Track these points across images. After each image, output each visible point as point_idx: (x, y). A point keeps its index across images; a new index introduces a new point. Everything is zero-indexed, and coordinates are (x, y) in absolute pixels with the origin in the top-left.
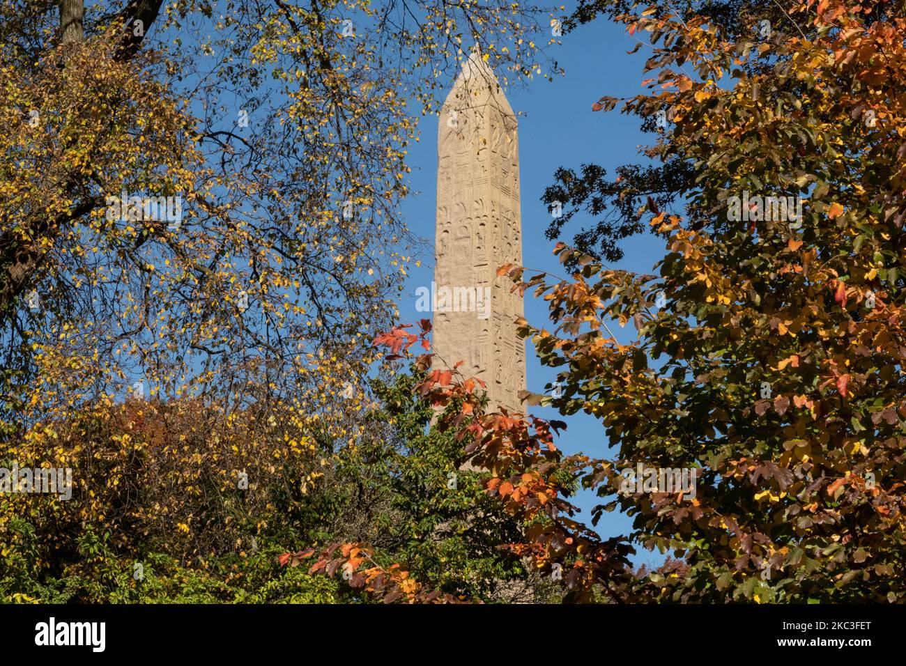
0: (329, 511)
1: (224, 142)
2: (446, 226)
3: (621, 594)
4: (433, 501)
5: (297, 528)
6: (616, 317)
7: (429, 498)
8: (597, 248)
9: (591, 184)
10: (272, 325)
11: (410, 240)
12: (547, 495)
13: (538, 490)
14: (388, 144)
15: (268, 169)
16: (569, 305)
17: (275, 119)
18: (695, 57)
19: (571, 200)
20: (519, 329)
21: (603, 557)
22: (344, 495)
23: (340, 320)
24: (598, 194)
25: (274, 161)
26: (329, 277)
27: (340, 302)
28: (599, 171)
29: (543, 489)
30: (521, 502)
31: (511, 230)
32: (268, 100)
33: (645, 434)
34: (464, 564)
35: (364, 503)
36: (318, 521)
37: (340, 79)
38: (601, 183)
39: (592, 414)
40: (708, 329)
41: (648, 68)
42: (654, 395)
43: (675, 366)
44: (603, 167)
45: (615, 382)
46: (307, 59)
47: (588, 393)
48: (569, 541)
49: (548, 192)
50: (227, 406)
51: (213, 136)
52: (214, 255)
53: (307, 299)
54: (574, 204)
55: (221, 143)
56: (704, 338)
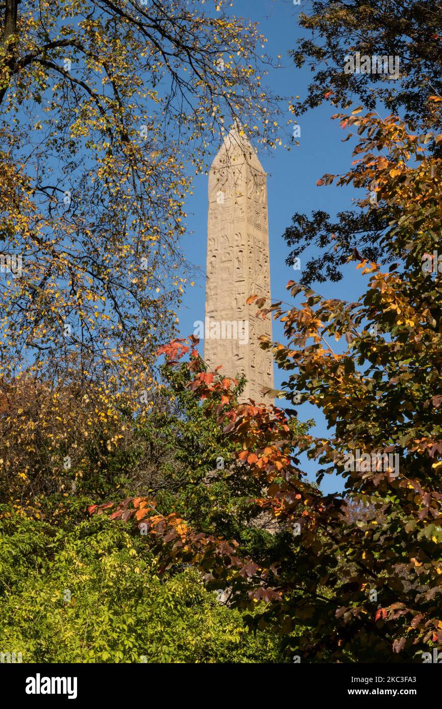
0: (129, 462)
1: (51, 194)
2: (214, 253)
3: (337, 535)
4: (205, 455)
5: (105, 475)
6: (332, 334)
7: (202, 453)
8: (323, 272)
9: (319, 225)
10: (86, 328)
11: (187, 266)
12: (283, 463)
13: (276, 460)
14: (171, 196)
15: (83, 214)
16: (298, 325)
17: (88, 178)
18: (390, 144)
19: (304, 237)
20: (261, 343)
21: (323, 509)
22: (140, 451)
23: (135, 324)
24: (324, 233)
25: (87, 208)
26: (128, 293)
27: (135, 311)
28: (325, 216)
29: (279, 459)
30: (264, 468)
31: (261, 255)
32: (82, 163)
33: (354, 419)
34: (228, 501)
35: (155, 456)
36: (120, 470)
37: (135, 149)
38: (326, 224)
39: (315, 405)
40: (398, 344)
41: (356, 152)
42: (360, 391)
43: (375, 370)
44: (327, 213)
45: (331, 382)
46: (111, 134)
47: (312, 389)
48: (299, 496)
49: (287, 231)
50: (53, 387)
51: (42, 189)
52: (43, 277)
53: (111, 309)
54: (306, 239)
55: (48, 195)
56: (395, 350)
